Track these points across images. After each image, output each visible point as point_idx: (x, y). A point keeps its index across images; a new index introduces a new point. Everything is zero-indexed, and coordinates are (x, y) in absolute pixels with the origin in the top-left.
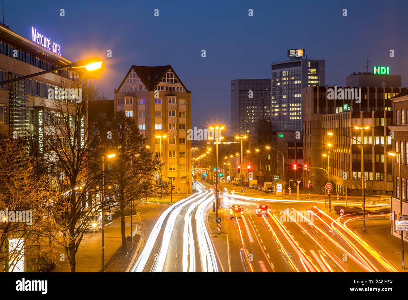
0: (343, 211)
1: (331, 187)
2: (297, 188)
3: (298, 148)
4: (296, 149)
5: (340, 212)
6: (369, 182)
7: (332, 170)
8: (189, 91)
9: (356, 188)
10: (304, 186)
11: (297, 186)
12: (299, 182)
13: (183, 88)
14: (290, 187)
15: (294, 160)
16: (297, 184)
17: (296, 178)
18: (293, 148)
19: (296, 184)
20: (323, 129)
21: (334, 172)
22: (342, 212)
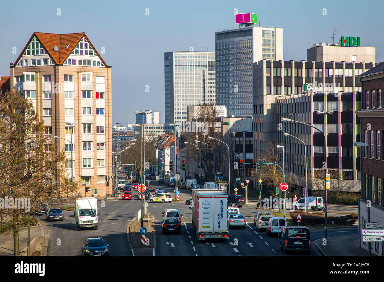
0: (301, 218)
1: (287, 188)
2: (245, 189)
3: (248, 139)
4: (246, 141)
5: (298, 218)
6: (335, 181)
7: (289, 166)
8: (108, 65)
9: (319, 189)
10: (254, 187)
11: (245, 187)
12: (248, 181)
13: (101, 61)
14: (236, 188)
15: (243, 154)
16: (246, 184)
17: (245, 176)
18: (241, 139)
19: (243, 184)
20: (278, 114)
21: (292, 169)
22: (299, 219)
